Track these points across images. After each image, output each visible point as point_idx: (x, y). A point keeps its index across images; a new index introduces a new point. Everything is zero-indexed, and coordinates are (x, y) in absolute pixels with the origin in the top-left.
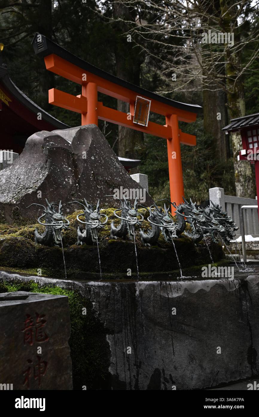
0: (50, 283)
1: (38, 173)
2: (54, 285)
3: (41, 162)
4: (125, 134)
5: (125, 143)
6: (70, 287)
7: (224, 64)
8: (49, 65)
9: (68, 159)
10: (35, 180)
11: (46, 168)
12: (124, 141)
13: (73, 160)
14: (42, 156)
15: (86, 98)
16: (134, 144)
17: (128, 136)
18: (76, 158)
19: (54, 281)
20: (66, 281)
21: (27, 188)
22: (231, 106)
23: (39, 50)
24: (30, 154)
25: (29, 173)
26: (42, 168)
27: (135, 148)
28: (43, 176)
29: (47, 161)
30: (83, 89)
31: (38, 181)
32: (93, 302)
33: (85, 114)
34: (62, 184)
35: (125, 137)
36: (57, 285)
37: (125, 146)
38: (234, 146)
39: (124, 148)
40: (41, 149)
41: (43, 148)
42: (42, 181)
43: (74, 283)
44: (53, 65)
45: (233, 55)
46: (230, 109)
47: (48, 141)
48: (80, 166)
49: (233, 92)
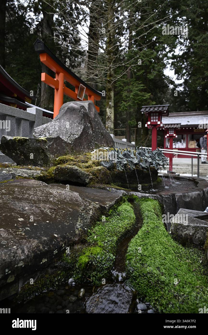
0: (145, 196)
1: (78, 126)
2: (148, 197)
3: (78, 120)
4: (44, 98)
5: (45, 103)
6: (156, 198)
7: (107, 73)
8: (43, 59)
9: (88, 120)
10: (76, 130)
11: (82, 124)
12: (44, 102)
13: (90, 120)
14: (79, 117)
15: (58, 81)
16: (49, 104)
17: (46, 99)
18: (91, 119)
19: (147, 195)
20: (154, 195)
21: (73, 135)
22: (108, 94)
23: (38, 49)
24: (70, 114)
25: (72, 125)
26: (79, 124)
27: (50, 106)
28: (81, 128)
29: (82, 120)
30: (56, 75)
31: (78, 131)
32: (164, 205)
33: (57, 90)
34: (89, 134)
35: (45, 100)
36: (149, 197)
37: (44, 104)
38: (107, 113)
39: (43, 105)
40: (78, 113)
41: (79, 112)
42: (81, 131)
43: (157, 196)
44: (45, 59)
45: (111, 69)
46: (108, 95)
47: (82, 109)
48: (92, 124)
49: (109, 88)
